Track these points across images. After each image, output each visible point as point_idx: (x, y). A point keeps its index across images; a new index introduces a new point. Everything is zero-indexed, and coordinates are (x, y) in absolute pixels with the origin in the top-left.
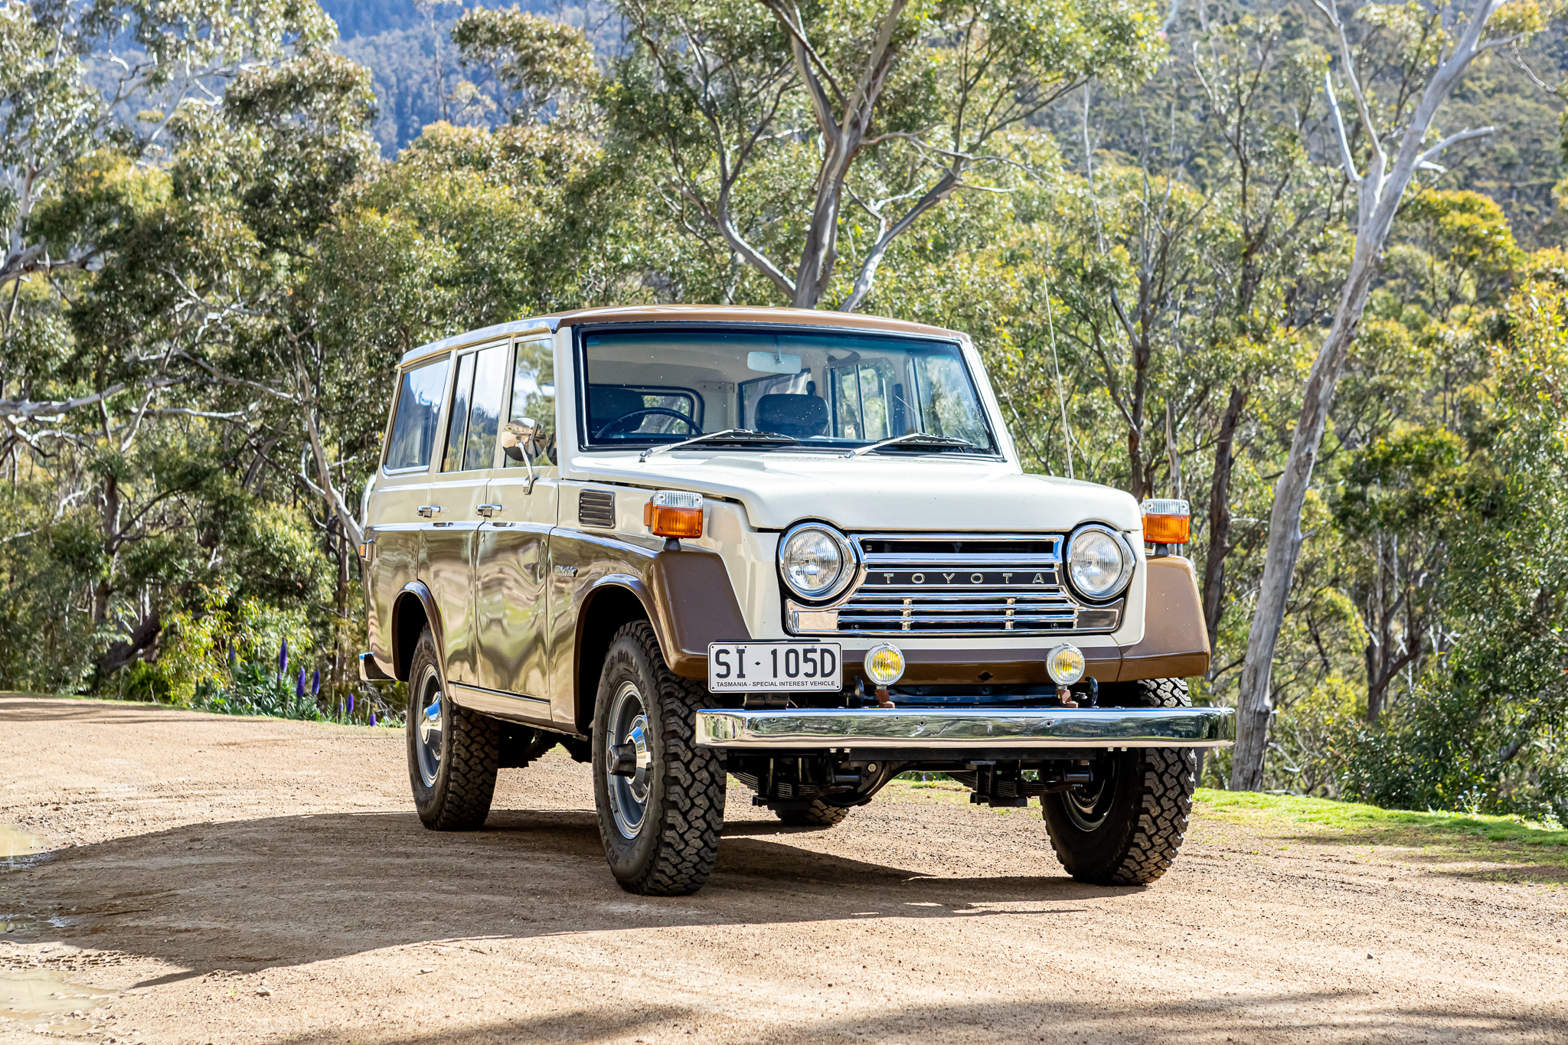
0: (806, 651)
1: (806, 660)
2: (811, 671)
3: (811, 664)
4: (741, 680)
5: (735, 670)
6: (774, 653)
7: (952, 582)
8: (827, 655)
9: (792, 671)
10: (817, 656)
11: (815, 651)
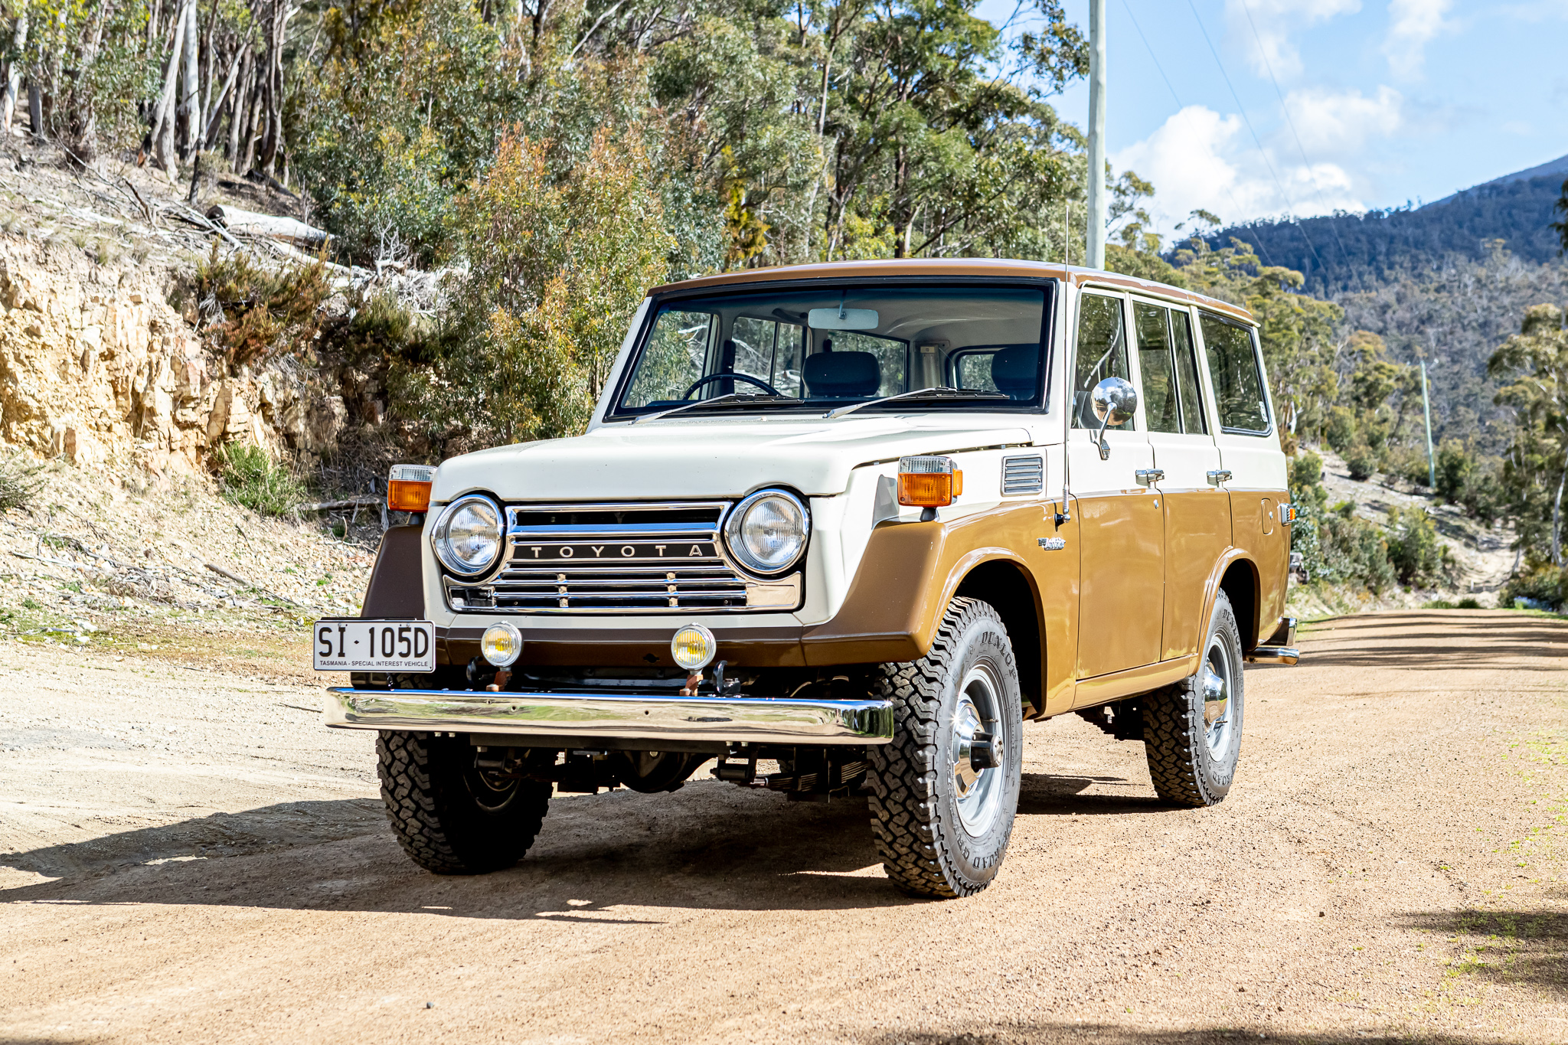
0: (401, 630)
1: (401, 639)
2: (405, 651)
3: (405, 643)
4: (341, 659)
5: (336, 649)
6: (372, 631)
7: (602, 555)
8: (420, 635)
9: (388, 650)
10: (410, 635)
11: (408, 629)
